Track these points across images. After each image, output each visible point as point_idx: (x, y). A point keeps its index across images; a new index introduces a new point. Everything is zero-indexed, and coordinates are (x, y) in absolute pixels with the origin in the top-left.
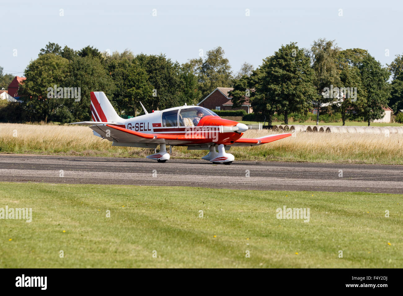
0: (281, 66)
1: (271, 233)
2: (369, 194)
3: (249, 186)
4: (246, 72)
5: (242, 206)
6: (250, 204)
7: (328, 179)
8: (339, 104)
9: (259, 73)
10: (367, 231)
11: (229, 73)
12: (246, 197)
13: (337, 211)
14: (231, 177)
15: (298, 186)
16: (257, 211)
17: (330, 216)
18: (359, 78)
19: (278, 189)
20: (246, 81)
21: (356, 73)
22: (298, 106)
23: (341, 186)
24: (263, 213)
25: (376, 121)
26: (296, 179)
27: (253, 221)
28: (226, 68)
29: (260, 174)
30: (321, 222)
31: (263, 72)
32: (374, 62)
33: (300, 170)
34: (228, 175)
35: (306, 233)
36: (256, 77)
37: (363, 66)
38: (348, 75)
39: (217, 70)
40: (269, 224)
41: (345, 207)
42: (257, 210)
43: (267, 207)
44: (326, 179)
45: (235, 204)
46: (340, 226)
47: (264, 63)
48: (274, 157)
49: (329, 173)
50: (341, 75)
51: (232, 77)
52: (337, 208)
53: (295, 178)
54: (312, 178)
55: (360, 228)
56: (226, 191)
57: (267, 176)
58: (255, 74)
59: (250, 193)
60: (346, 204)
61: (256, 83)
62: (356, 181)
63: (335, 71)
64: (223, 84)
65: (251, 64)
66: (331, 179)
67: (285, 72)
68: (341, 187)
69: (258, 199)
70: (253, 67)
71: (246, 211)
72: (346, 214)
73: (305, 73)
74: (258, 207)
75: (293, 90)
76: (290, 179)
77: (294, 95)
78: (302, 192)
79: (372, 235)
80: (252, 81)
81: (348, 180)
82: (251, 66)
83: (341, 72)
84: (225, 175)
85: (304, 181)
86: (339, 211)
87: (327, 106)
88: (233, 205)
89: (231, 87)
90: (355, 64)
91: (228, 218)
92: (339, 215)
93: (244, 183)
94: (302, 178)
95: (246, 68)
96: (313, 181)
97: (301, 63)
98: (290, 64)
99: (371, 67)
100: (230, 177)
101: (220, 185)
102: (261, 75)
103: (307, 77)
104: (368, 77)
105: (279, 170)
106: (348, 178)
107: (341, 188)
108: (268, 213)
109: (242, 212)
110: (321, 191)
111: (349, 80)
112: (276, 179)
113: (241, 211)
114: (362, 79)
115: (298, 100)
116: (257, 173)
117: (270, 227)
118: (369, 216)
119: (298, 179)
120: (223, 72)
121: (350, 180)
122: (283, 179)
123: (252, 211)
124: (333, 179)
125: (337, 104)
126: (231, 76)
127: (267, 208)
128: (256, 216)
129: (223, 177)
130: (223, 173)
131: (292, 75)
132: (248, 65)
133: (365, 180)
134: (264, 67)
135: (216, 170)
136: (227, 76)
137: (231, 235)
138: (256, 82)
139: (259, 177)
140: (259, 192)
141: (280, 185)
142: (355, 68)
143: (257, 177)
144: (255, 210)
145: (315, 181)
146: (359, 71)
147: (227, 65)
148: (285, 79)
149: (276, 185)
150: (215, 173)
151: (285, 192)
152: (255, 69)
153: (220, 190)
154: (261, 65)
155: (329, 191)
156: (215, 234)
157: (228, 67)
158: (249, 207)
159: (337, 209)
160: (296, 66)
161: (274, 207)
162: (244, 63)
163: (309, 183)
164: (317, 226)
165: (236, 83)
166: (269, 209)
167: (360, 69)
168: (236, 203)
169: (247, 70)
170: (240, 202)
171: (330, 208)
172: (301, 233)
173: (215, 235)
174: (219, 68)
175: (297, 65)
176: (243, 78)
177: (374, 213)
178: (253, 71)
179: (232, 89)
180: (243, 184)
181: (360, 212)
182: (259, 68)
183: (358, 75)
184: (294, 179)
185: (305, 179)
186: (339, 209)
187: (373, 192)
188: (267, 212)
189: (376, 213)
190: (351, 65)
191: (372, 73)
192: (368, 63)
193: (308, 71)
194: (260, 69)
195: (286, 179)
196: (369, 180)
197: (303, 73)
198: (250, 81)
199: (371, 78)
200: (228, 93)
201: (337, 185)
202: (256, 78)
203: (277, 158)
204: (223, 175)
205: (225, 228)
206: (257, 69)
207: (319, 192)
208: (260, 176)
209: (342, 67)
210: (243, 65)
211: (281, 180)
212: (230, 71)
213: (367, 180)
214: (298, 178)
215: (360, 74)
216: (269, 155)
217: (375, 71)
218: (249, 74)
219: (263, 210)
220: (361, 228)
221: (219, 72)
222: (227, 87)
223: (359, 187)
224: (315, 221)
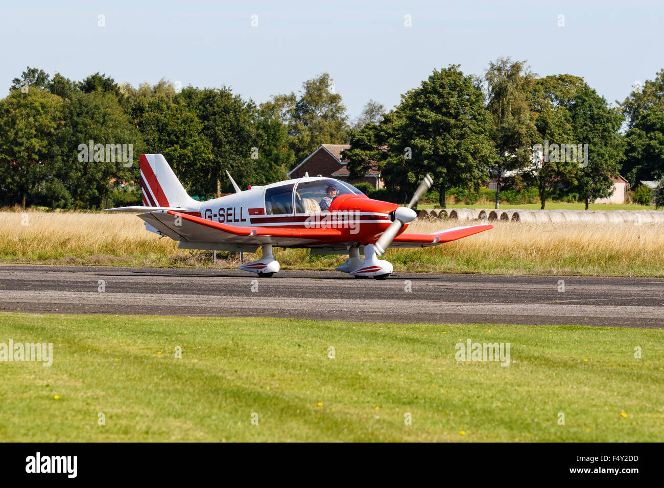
0: (433, 106)
1: (417, 398)
2: (589, 329)
3: (378, 316)
4: (372, 117)
5: (366, 351)
6: (380, 349)
7: (517, 302)
8: (534, 172)
9: (395, 118)
10: (584, 392)
11: (343, 120)
12: (374, 335)
13: (533, 359)
14: (348, 301)
15: (464, 316)
16: (393, 360)
17: (520, 368)
18: (568, 126)
19: (429, 321)
20: (371, 133)
21: (563, 118)
22: (464, 176)
23: (540, 314)
24: (403, 363)
25: (598, 200)
26: (460, 304)
27: (387, 377)
28: (337, 111)
29: (397, 294)
30: (505, 378)
31: (401, 118)
32: (594, 99)
33: (468, 288)
34: (342, 298)
35: (478, 397)
36: (390, 125)
37: (575, 106)
38: (550, 121)
39: (321, 114)
40: (414, 381)
41: (547, 351)
42: (392, 357)
43: (410, 352)
44: (512, 302)
45: (354, 347)
46: (537, 385)
47: (404, 101)
48: (422, 266)
49: (518, 292)
50: (537, 120)
51: (348, 126)
52: (532, 353)
53: (459, 301)
54: (488, 301)
55: (572, 388)
56: (338, 324)
57: (410, 298)
58: (387, 120)
59: (380, 327)
60: (548, 347)
61: (390, 135)
62: (565, 307)
63: (528, 115)
64: (333, 139)
65: (381, 103)
66: (522, 302)
67: (440, 117)
68: (538, 316)
69: (395, 338)
70: (383, 109)
71: (373, 359)
72: (549, 363)
73: (474, 118)
74: (395, 353)
75: (455, 148)
76: (450, 304)
77: (455, 157)
78: (471, 326)
79: (593, 399)
80: (382, 133)
81: (552, 304)
82: (381, 107)
83: (537, 115)
84: (336, 298)
85: (475, 307)
86: (536, 358)
87: (513, 175)
88: (350, 350)
89: (345, 143)
90: (562, 103)
91: (342, 372)
92: (535, 365)
93: (370, 310)
94: (470, 301)
95: (372, 110)
96: (489, 307)
97: (468, 100)
98: (449, 103)
99: (590, 106)
100: (345, 301)
101: (327, 315)
102: (398, 123)
103: (478, 125)
104: (585, 125)
105: (430, 287)
106: (552, 300)
107: (539, 319)
108: (411, 363)
109: (366, 361)
110: (504, 323)
111: (551, 130)
112: (425, 303)
113: (365, 360)
114: (575, 128)
115: (463, 165)
116: (392, 292)
117: (415, 387)
118: (588, 367)
119: (464, 304)
120: (333, 116)
121: (555, 304)
122: (438, 304)
123: (384, 359)
124: (525, 303)
125: (531, 171)
126: (345, 123)
127: (411, 354)
128: (392, 368)
129: (334, 300)
130: (333, 293)
131: (452, 121)
132: (376, 104)
133: (580, 303)
134: (404, 108)
135: (320, 288)
136: (340, 125)
137: (348, 401)
138: (389, 134)
139: (396, 301)
140: (395, 326)
141: (432, 314)
142: (561, 109)
143: (392, 301)
144: (389, 357)
145: (494, 306)
146: (568, 113)
147: (339, 105)
148: (441, 129)
149: (426, 313)
150: (319, 293)
151: (442, 325)
152: (387, 112)
153: (327, 323)
154: (398, 104)
155: (518, 324)
156: (319, 399)
157: (340, 109)
158: (379, 352)
159: (533, 355)
160: (459, 107)
161: (422, 353)
162: (369, 102)
163: (482, 309)
164: (498, 384)
165: (354, 136)
166: (414, 356)
167: (570, 110)
168: (356, 346)
169: (374, 113)
170: (363, 345)
171: (519, 353)
172: (469, 397)
173: (320, 402)
174: (324, 110)
175: (462, 103)
176: (366, 128)
177: (597, 362)
178: (384, 116)
179: (348, 146)
180: (369, 312)
181: (573, 360)
182: (395, 110)
183: (568, 121)
184: (458, 304)
185: (475, 303)
186: (536, 354)
187: (594, 325)
188: (411, 360)
189: (600, 362)
190: (555, 103)
191: (592, 117)
192: (585, 101)
193: (479, 114)
194: (397, 112)
195: (443, 303)
196: (587, 304)
197: (472, 119)
198: (380, 132)
199: (590, 127)
200: (342, 153)
201: (532, 314)
202: (388, 128)
203: (427, 267)
204: (333, 298)
205: (336, 390)
206: (392, 111)
207: (501, 326)
208: (397, 298)
209: (539, 108)
210: (366, 105)
211: (436, 304)
212: (343, 116)
213: (584, 304)
214: (464, 301)
215: (571, 119)
216: (413, 261)
217: (597, 114)
218: (377, 120)
219: (402, 358)
220: (575, 387)
221: (325, 117)
222: (339, 144)
223: (570, 317)
224: (494, 375)
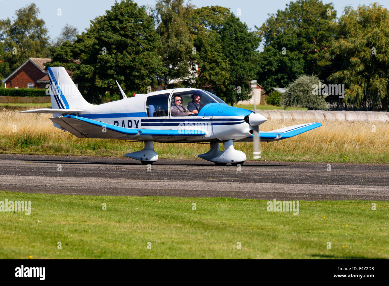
0: (115, 30)
1: (105, 252)
2: (235, 200)
3: (74, 190)
4: (68, 37)
5: (65, 217)
6: (76, 215)
7: (180, 180)
8: (192, 80)
9: (86, 38)
10: (233, 249)
11: (46, 39)
12: (71, 204)
13: (193, 223)
14: (50, 178)
15: (139, 190)
16: (86, 224)
17: (183, 230)
18: (218, 45)
19: (113, 194)
20: (68, 49)
21: (214, 39)
22: (137, 81)
23: (197, 189)
24: (94, 226)
25: (240, 102)
26: (136, 181)
27: (82, 236)
28: (41, 32)
29: (88, 173)
30: (171, 238)
31: (91, 38)
32: (238, 25)
33: (142, 169)
34: (46, 175)
35: (152, 252)
36: (82, 44)
37: (225, 29)
38: (204, 41)
39: (29, 35)
40: (102, 240)
41: (203, 217)
42: (85, 221)
43: (99, 217)
44: (176, 180)
45: (55, 213)
46: (197, 243)
47: (93, 25)
48: (107, 151)
49: (180, 172)
50: (195, 40)
51: (50, 44)
52: (192, 218)
53: (135, 179)
54: (158, 179)
55: (223, 245)
56: (43, 195)
57: (98, 176)
58: (80, 40)
59: (75, 198)
60: (204, 214)
61: (82, 51)
62: (216, 183)
63: (187, 37)
64: (38, 53)
65: (75, 27)
66: (183, 180)
67: (120, 38)
68: (196, 191)
69: (87, 207)
70: (77, 31)
71: (71, 222)
72: (206, 227)
73: (146, 38)
74: (87, 218)
75: (131, 61)
76: (128, 180)
77: (132, 69)
78: (145, 198)
79: (239, 254)
80: (77, 50)
81: (206, 181)
82: (75, 30)
83: (195, 37)
84: (42, 176)
85: (147, 183)
86: (195, 223)
87: (176, 82)
88: (53, 215)
89: (47, 57)
90: (213, 28)
91: (47, 232)
92: (195, 228)
93: (68, 185)
94: (144, 179)
95: (68, 32)
96: (158, 183)
97: (141, 25)
98: (126, 27)
99: (235, 30)
100: (48, 178)
101: (35, 188)
102: (90, 42)
103: (149, 43)
104: (232, 44)
105: (113, 168)
106: (206, 178)
107: (196, 193)
108: (100, 226)
109: (66, 224)
110: (170, 195)
111: (205, 48)
112: (110, 180)
113: (64, 223)
114: (224, 48)
115: (137, 74)
116: (84, 172)
117: (104, 244)
118: (235, 230)
119: (139, 181)
120: (38, 37)
121: (208, 181)
122: (119, 181)
123: (79, 223)
124: (185, 181)
125: (190, 80)
126: (48, 42)
127: (99, 219)
128: (85, 230)
129: (39, 177)
130: (39, 172)
131: (129, 41)
132: (71, 27)
133: (227, 181)
134: (91, 31)
135: (30, 168)
136: (44, 42)
137: (52, 255)
138: (80, 50)
139: (87, 178)
140: (87, 197)
141: (115, 189)
142: (213, 32)
143: (84, 178)
144: (83, 221)
145: (162, 183)
146: (219, 36)
147: (43, 28)
148: (121, 47)
149: (110, 188)
150: (28, 172)
151: (123, 197)
152: (80, 34)
153: (35, 195)
154: (89, 27)
155: (181, 196)
156: (30, 253)
157: (44, 31)
158: (75, 217)
159: (193, 220)
160: (135, 30)
161: (108, 218)
162: (66, 25)
163: (153, 185)
164: (167, 242)
165: (54, 52)
166: (102, 220)
167: (220, 33)
168: (57, 212)
169: (69, 35)
170: (63, 211)
171: (182, 218)
172: (145, 252)
173: (31, 255)
174: (31, 32)
175: (136, 26)
176: (64, 45)
177: (242, 226)
178: (78, 36)
179: (49, 60)
180: (66, 187)
181: (223, 224)
182: (86, 32)
183: (219, 42)
184: (134, 181)
185: (148, 181)
186: (195, 220)
187: (239, 197)
188: (100, 224)
189: (244, 226)
190: (208, 28)
191: (236, 39)
192: (231, 26)
193: (150, 36)
194: (87, 34)
195: (123, 180)
196: (233, 182)
197: (144, 39)
198: (74, 49)
199: (234, 46)
200: (44, 64)
201: (191, 189)
202: (81, 46)
203: (110, 152)
204: (39, 176)
205: (43, 246)
206: (83, 33)
207: (168, 198)
208: (88, 176)
209: (196, 31)
210: (64, 28)
211: (117, 181)
212: (46, 37)
213: (231, 181)
214: (139, 179)
215: (221, 41)
216: (100, 148)
217: (240, 37)
218: (72, 39)
219: (93, 222)
220: (225, 245)
221: (32, 37)
222: (43, 57)
223: (220, 191)
224: (163, 236)
